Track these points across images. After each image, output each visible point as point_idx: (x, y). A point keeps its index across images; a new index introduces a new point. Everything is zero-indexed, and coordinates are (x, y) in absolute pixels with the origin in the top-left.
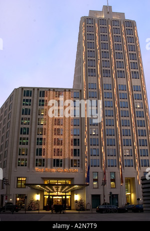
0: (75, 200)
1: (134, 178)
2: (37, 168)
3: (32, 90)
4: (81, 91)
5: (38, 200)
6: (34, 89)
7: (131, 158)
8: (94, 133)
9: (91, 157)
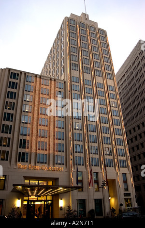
0: (60, 206)
1: (115, 180)
2: (19, 164)
3: (19, 73)
4: (65, 82)
5: (18, 207)
6: (21, 72)
7: (111, 157)
8: (77, 128)
9: (76, 154)
